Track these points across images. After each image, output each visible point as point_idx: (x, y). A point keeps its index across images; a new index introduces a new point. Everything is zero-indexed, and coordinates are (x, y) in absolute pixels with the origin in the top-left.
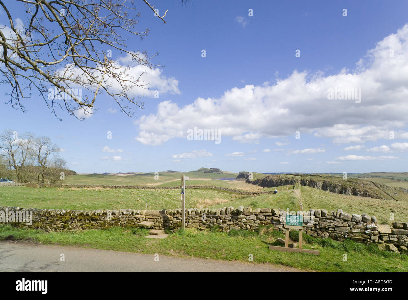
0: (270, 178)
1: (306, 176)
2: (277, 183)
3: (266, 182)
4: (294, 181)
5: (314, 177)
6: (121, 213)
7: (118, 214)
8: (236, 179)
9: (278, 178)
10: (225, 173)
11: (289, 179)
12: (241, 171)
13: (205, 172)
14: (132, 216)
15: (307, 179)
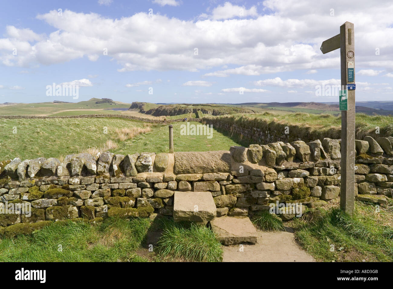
0: (163, 108)
1: (198, 106)
2: (171, 112)
3: (159, 112)
4: (187, 110)
5: (205, 106)
6: (77, 169)
7: (66, 172)
8: (129, 110)
9: (171, 108)
10: (117, 103)
11: (182, 109)
12: (134, 101)
13: (96, 103)
14: (122, 175)
15: (199, 109)
